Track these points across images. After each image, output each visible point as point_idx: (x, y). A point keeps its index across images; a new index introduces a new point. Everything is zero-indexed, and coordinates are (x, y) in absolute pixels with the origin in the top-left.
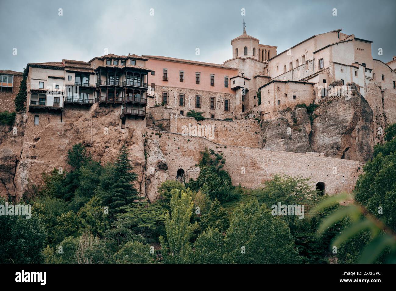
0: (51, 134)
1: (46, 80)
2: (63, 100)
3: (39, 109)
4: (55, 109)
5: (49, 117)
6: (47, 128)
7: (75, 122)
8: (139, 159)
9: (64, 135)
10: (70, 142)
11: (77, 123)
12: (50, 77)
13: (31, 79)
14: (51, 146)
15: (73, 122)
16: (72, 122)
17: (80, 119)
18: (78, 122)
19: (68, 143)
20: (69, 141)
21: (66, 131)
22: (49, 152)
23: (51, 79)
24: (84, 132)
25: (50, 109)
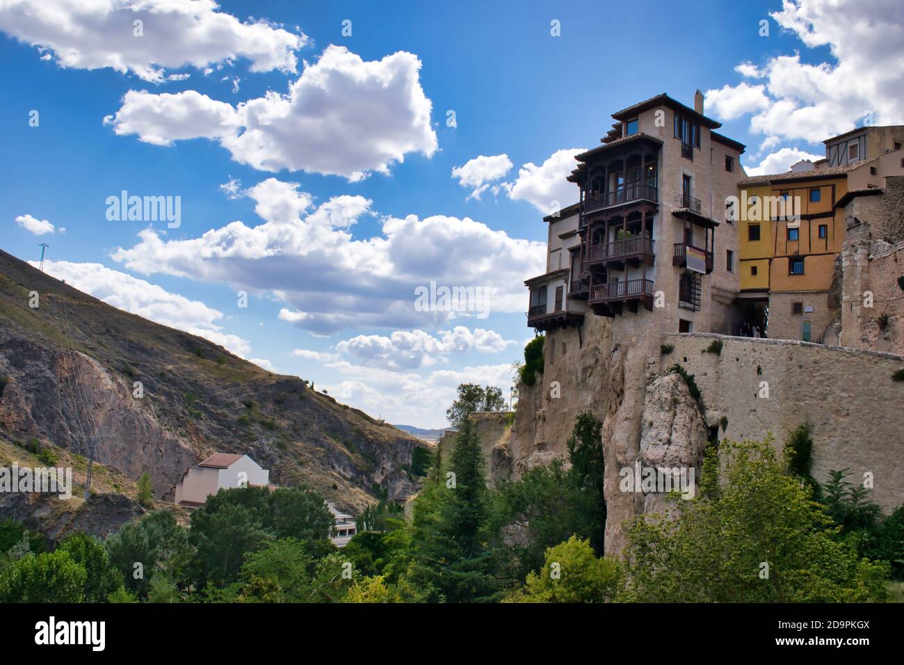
0: (566, 382)
2: (567, 291)
5: (565, 341)
8: (620, 451)
9: (584, 381)
10: (595, 401)
14: (565, 414)
19: (591, 404)
20: (594, 397)
21: (585, 370)
22: (563, 431)
25: (549, 321)
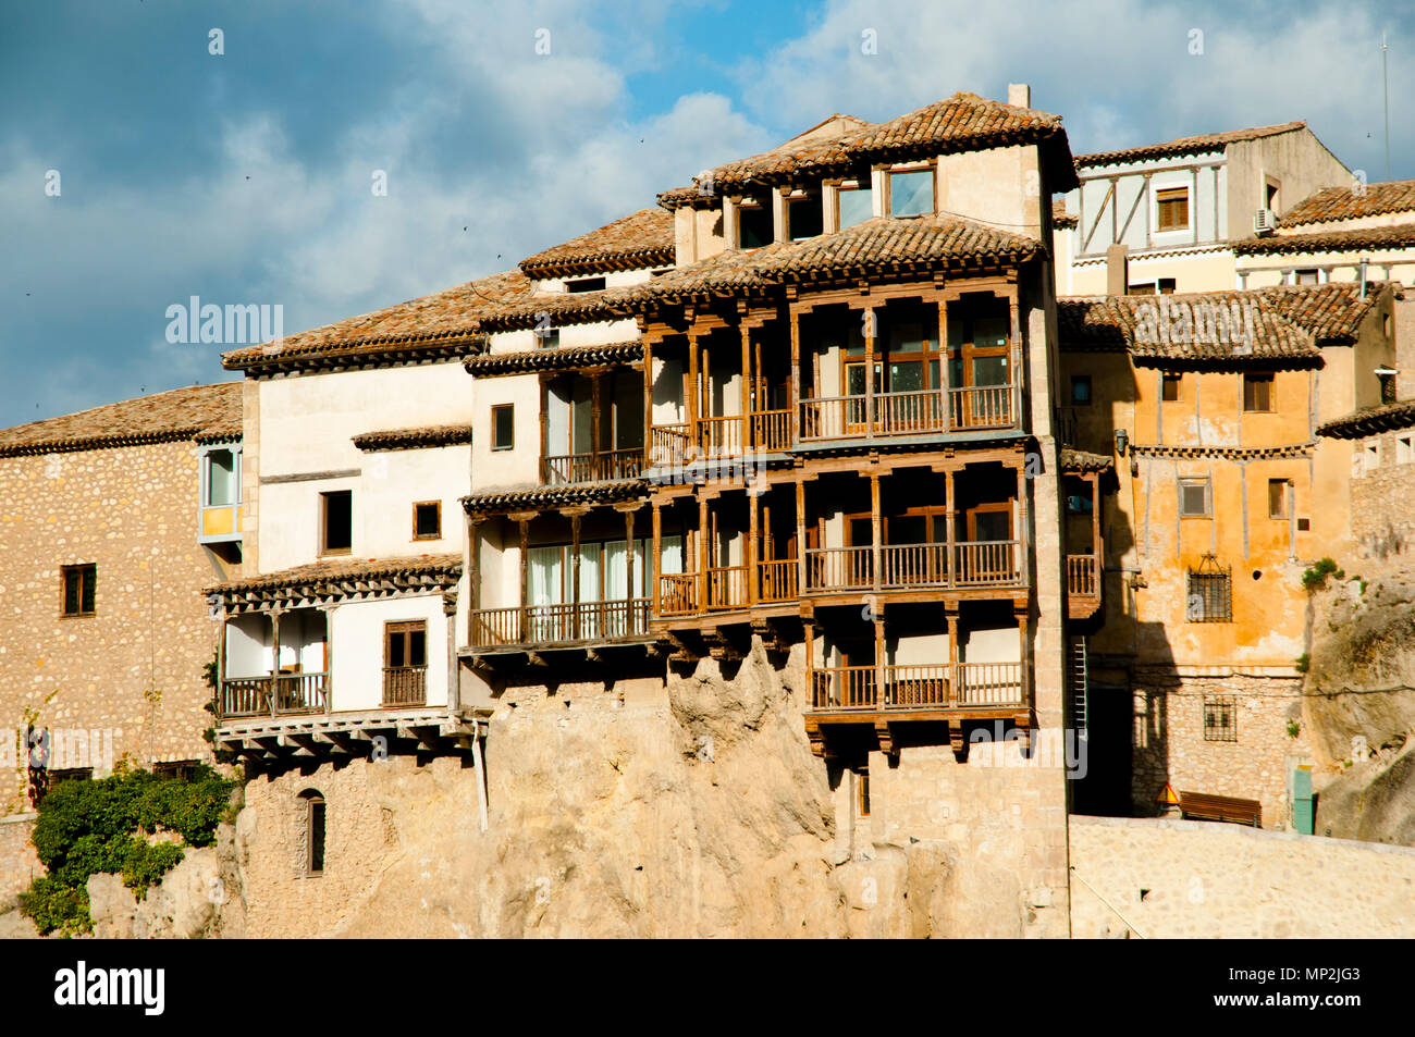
1: (354, 473)
2: (451, 641)
3: (281, 742)
4: (396, 730)
5: (391, 801)
6: (372, 900)
7: (588, 816)
11: (606, 825)
12: (365, 444)
13: (265, 481)
15: (578, 812)
16: (569, 818)
17: (622, 787)
18: (607, 809)
23: (382, 457)
24: (657, 900)
25: (353, 736)
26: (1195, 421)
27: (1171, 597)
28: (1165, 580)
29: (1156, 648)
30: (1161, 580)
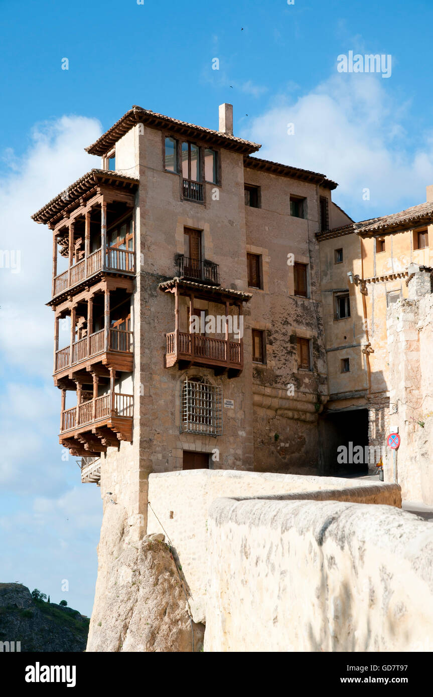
26: (391, 261)
27: (385, 355)
28: (382, 347)
29: (379, 384)
30: (380, 347)
